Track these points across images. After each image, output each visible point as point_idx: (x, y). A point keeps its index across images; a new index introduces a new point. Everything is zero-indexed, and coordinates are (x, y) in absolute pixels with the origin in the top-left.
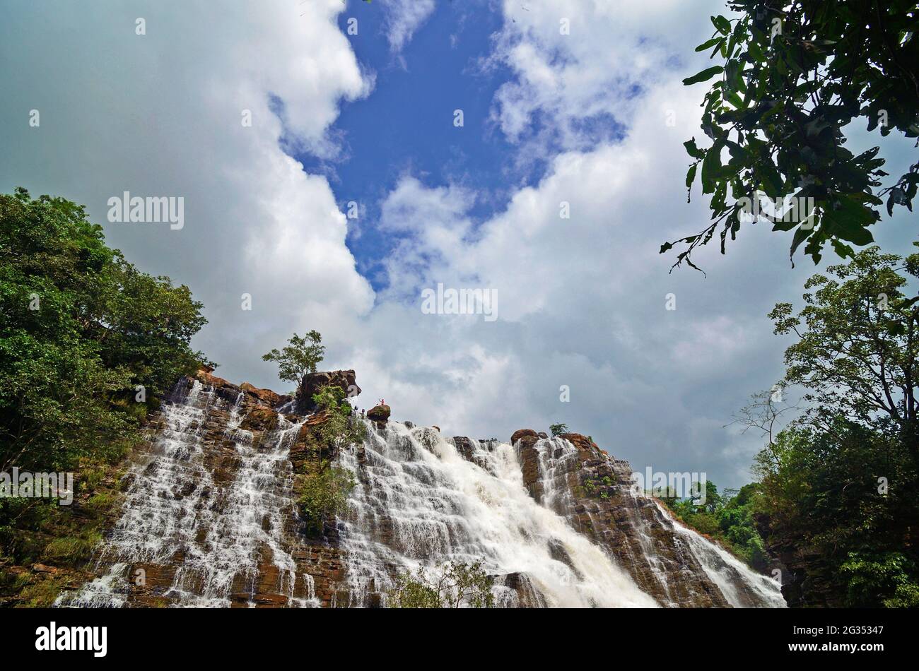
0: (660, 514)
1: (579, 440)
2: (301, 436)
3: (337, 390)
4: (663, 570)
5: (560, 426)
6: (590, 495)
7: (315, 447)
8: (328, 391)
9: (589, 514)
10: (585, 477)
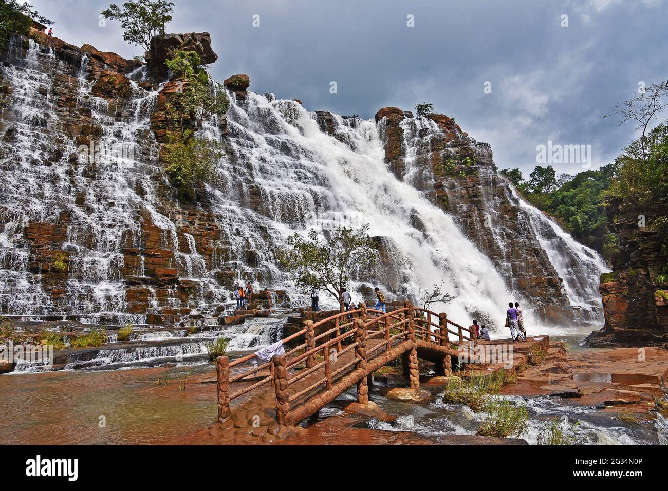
0: (510, 192)
1: (444, 121)
2: (159, 104)
3: (192, 55)
4: (503, 238)
5: (426, 106)
6: (450, 173)
7: (176, 116)
8: (182, 56)
9: (446, 190)
10: (448, 156)
